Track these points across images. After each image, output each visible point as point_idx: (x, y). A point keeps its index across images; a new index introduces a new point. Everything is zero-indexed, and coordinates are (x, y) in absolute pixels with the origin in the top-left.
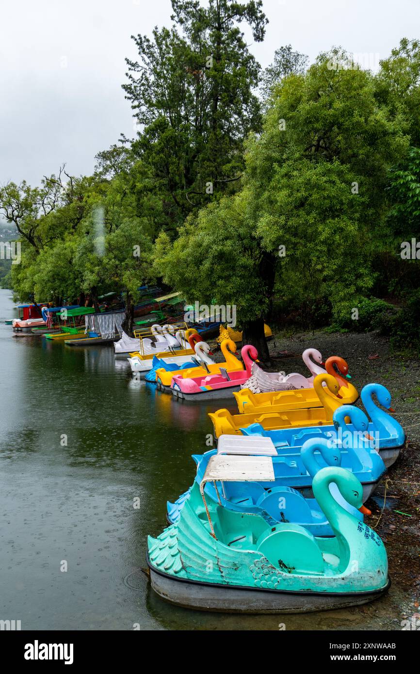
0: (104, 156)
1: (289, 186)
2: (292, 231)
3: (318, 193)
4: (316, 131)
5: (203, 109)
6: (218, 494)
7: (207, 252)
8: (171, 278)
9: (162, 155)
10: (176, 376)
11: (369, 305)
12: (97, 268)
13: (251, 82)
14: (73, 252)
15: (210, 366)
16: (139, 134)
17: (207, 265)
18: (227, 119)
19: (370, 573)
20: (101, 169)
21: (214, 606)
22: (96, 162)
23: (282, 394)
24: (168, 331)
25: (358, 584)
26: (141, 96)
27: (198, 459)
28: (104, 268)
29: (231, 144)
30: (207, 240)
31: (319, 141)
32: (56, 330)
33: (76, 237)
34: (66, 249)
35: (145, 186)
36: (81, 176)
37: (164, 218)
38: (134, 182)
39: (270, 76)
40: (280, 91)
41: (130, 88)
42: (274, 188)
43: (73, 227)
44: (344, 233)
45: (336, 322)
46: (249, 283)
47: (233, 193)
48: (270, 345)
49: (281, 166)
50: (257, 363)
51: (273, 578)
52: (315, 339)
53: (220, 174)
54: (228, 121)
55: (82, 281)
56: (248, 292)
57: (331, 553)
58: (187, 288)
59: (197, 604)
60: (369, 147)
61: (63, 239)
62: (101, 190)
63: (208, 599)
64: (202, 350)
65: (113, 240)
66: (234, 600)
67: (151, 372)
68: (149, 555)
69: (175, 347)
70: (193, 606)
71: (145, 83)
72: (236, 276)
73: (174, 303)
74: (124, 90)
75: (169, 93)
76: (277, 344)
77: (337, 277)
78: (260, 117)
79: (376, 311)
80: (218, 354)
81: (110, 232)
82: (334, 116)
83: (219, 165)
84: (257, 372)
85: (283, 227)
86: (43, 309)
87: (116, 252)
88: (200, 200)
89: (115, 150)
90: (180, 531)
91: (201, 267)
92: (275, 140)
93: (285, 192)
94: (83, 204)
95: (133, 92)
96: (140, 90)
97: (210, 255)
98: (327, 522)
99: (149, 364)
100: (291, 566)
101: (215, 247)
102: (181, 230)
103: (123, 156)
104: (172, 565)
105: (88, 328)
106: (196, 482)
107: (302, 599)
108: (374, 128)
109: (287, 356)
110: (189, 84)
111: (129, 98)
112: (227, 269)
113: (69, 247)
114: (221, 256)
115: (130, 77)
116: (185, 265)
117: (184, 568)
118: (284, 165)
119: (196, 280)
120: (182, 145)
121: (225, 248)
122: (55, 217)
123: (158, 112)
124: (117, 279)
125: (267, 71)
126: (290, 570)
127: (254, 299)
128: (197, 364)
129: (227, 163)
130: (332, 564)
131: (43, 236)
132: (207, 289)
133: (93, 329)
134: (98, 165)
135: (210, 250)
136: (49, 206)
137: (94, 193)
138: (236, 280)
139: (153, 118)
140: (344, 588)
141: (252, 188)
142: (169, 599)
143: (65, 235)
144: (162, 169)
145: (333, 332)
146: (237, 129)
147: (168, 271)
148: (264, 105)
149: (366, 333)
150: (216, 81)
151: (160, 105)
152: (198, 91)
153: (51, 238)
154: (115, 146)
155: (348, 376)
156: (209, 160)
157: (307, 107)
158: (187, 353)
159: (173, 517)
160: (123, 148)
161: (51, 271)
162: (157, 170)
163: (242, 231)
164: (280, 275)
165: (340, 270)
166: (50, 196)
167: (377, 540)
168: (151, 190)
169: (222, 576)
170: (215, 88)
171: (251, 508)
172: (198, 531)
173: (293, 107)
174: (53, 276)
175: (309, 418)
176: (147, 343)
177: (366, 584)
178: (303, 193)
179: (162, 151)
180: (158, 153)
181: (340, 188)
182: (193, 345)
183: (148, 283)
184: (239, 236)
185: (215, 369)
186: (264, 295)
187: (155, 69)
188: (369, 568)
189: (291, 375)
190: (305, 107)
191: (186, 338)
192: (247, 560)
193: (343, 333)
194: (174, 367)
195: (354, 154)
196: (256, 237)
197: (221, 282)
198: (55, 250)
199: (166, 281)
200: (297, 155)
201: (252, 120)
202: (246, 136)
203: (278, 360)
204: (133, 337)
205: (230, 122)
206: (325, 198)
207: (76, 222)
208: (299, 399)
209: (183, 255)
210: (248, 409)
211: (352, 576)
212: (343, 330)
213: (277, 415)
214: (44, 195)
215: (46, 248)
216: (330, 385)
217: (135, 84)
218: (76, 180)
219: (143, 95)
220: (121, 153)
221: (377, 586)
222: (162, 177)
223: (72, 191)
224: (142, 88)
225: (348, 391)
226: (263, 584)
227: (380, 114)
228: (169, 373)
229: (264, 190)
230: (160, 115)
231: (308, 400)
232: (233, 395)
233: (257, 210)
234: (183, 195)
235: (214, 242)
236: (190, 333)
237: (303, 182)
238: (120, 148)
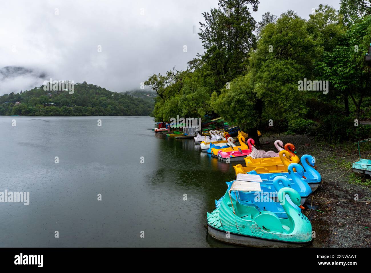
0: (191, 63)
1: (268, 71)
2: (270, 90)
3: (281, 73)
4: (281, 46)
5: (231, 41)
6: (237, 197)
7: (233, 99)
8: (218, 111)
9: (214, 61)
10: (220, 151)
11: (305, 122)
12: (188, 107)
13: (252, 29)
14: (178, 101)
15: (235, 147)
16: (205, 53)
17: (233, 105)
18: (242, 45)
19: (304, 234)
20: (190, 68)
21: (234, 243)
22: (187, 65)
23: (265, 159)
24: (216, 133)
25: (298, 238)
26: (206, 37)
27: (228, 183)
28: (190, 107)
29: (243, 55)
30: (233, 94)
31: (282, 51)
32: (171, 133)
33: (179, 95)
34: (175, 100)
35: (207, 74)
36: (182, 71)
37: (215, 87)
38: (203, 72)
39: (260, 26)
40: (264, 31)
41: (202, 34)
42: (261, 72)
43: (178, 91)
44: (293, 90)
45: (290, 130)
46: (251, 112)
47: (244, 75)
48: (260, 140)
49: (265, 62)
50: (254, 146)
51: (260, 233)
52: (280, 137)
53: (238, 68)
54: (242, 46)
55: (182, 113)
56: (251, 116)
57: (286, 225)
58: (224, 115)
59: (227, 241)
60: (304, 52)
61: (174, 96)
62: (190, 76)
63: (232, 240)
64: (231, 141)
65: (194, 96)
66: (243, 241)
67: (209, 149)
68: (207, 220)
69: (219, 140)
70: (226, 242)
71: (208, 32)
72: (245, 109)
73: (219, 122)
74: (199, 35)
75: (217, 36)
76: (263, 139)
77: (290, 110)
78: (256, 43)
79: (308, 125)
80: (237, 143)
81: (193, 92)
82: (289, 39)
83: (238, 64)
84: (254, 150)
85: (266, 88)
86: (166, 124)
87: (195, 101)
88: (230, 79)
89: (195, 60)
90: (220, 210)
91: (230, 106)
92: (262, 51)
93: (267, 73)
94: (182, 82)
95: (202, 36)
96: (205, 35)
97: (234, 101)
98: (285, 212)
99: (208, 146)
100: (268, 229)
101: (236, 97)
102: (222, 90)
103: (198, 62)
104: (217, 224)
105: (184, 132)
106: (227, 192)
107: (273, 243)
108: (307, 44)
109: (267, 144)
110: (226, 31)
111: (201, 38)
112: (241, 106)
113: (177, 99)
114: (239, 101)
115: (201, 30)
116: (224, 105)
117: (222, 226)
118: (266, 62)
119: (228, 111)
120: (222, 56)
121: (241, 98)
122: (171, 87)
123: (213, 43)
124: (196, 112)
125: (259, 23)
126: (268, 230)
127: (253, 119)
128: (228, 146)
129: (241, 63)
130: (286, 229)
131: (167, 95)
132: (233, 115)
133: (186, 132)
134: (188, 66)
135: (234, 98)
136: (169, 83)
137: (186, 77)
138: (245, 111)
139: (211, 46)
140: (291, 240)
141: (252, 72)
142: (216, 238)
143: (175, 95)
144: (214, 67)
145: (288, 134)
146: (246, 48)
147: (216, 108)
148: (258, 38)
149: (304, 135)
150: (237, 29)
151: (214, 40)
152: (229, 34)
153: (170, 96)
154: (195, 58)
155: (295, 152)
156: (234, 62)
157: (276, 36)
158: (224, 142)
159: (218, 206)
160: (198, 59)
161: (169, 109)
162: (212, 67)
163: (248, 90)
164: (264, 109)
165: (291, 106)
166: (169, 79)
167: (307, 220)
168: (209, 75)
169: (238, 230)
170: (236, 32)
171: (251, 204)
172: (228, 211)
173: (270, 37)
174: (170, 111)
175: (277, 169)
176: (208, 138)
177: (302, 239)
178: (275, 73)
179: (214, 59)
180: (212, 60)
181: (291, 70)
182: (227, 139)
183: (209, 113)
184: (247, 92)
185: (236, 148)
186: (258, 117)
187: (211, 26)
188: (304, 232)
189: (269, 151)
190: (275, 37)
191: (224, 136)
192: (248, 224)
193: (293, 135)
194: (219, 148)
195: (298, 56)
196: (254, 92)
197: (239, 112)
198: (171, 100)
199: (215, 112)
200: (272, 57)
201: (252, 45)
202: (250, 51)
203: (263, 145)
204: (202, 135)
205: (243, 46)
206: (284, 75)
207: (179, 89)
208: (272, 161)
209: (223, 101)
210: (250, 165)
211: (296, 235)
212: (293, 133)
213: (263, 168)
214: (167, 79)
215: (167, 100)
216: (287, 156)
217: (203, 33)
218: (180, 72)
219: (207, 37)
220: (198, 61)
221: (307, 240)
222: (214, 70)
223: (178, 77)
224: (206, 34)
225: (295, 158)
226: (255, 235)
227: (310, 38)
228: (217, 150)
229: (257, 73)
230: (213, 44)
231: (277, 162)
232: (244, 159)
233: (254, 82)
234: (223, 77)
235: (236, 95)
236: (225, 134)
237: (274, 69)
238: (197, 59)
